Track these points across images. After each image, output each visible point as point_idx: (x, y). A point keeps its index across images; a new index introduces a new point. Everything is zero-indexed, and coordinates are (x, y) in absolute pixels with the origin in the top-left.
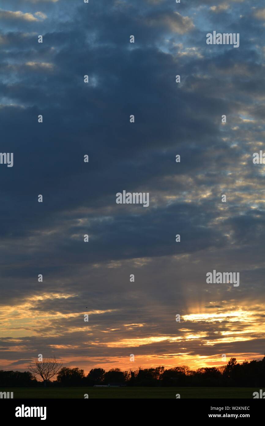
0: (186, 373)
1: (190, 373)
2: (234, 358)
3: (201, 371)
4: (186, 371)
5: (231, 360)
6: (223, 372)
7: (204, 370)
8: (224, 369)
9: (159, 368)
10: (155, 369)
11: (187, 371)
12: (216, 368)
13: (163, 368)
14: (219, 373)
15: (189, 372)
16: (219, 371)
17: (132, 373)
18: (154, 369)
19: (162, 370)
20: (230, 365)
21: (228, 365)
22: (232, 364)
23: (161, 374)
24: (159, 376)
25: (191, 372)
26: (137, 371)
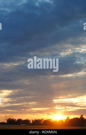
5: (67, 117)
9: (42, 119)
17: (33, 121)
24: (42, 122)
25: (53, 121)
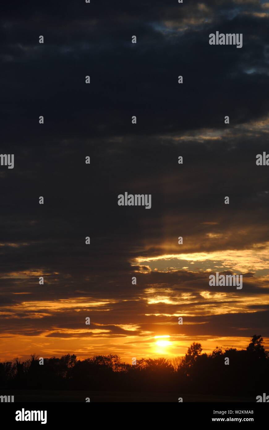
0: (114, 367)
1: (121, 368)
2: (197, 344)
3: (140, 365)
4: (114, 363)
5: (192, 346)
6: (178, 367)
7: (145, 363)
8: (179, 363)
10: (60, 358)
11: (116, 364)
12: (167, 360)
13: (74, 357)
14: (170, 368)
15: (119, 366)
16: (171, 365)
17: (20, 366)
18: (58, 359)
19: (72, 362)
20: (190, 355)
21: (186, 355)
22: (194, 354)
23: (71, 368)
24: (66, 372)
25: (123, 365)
26: (27, 362)
